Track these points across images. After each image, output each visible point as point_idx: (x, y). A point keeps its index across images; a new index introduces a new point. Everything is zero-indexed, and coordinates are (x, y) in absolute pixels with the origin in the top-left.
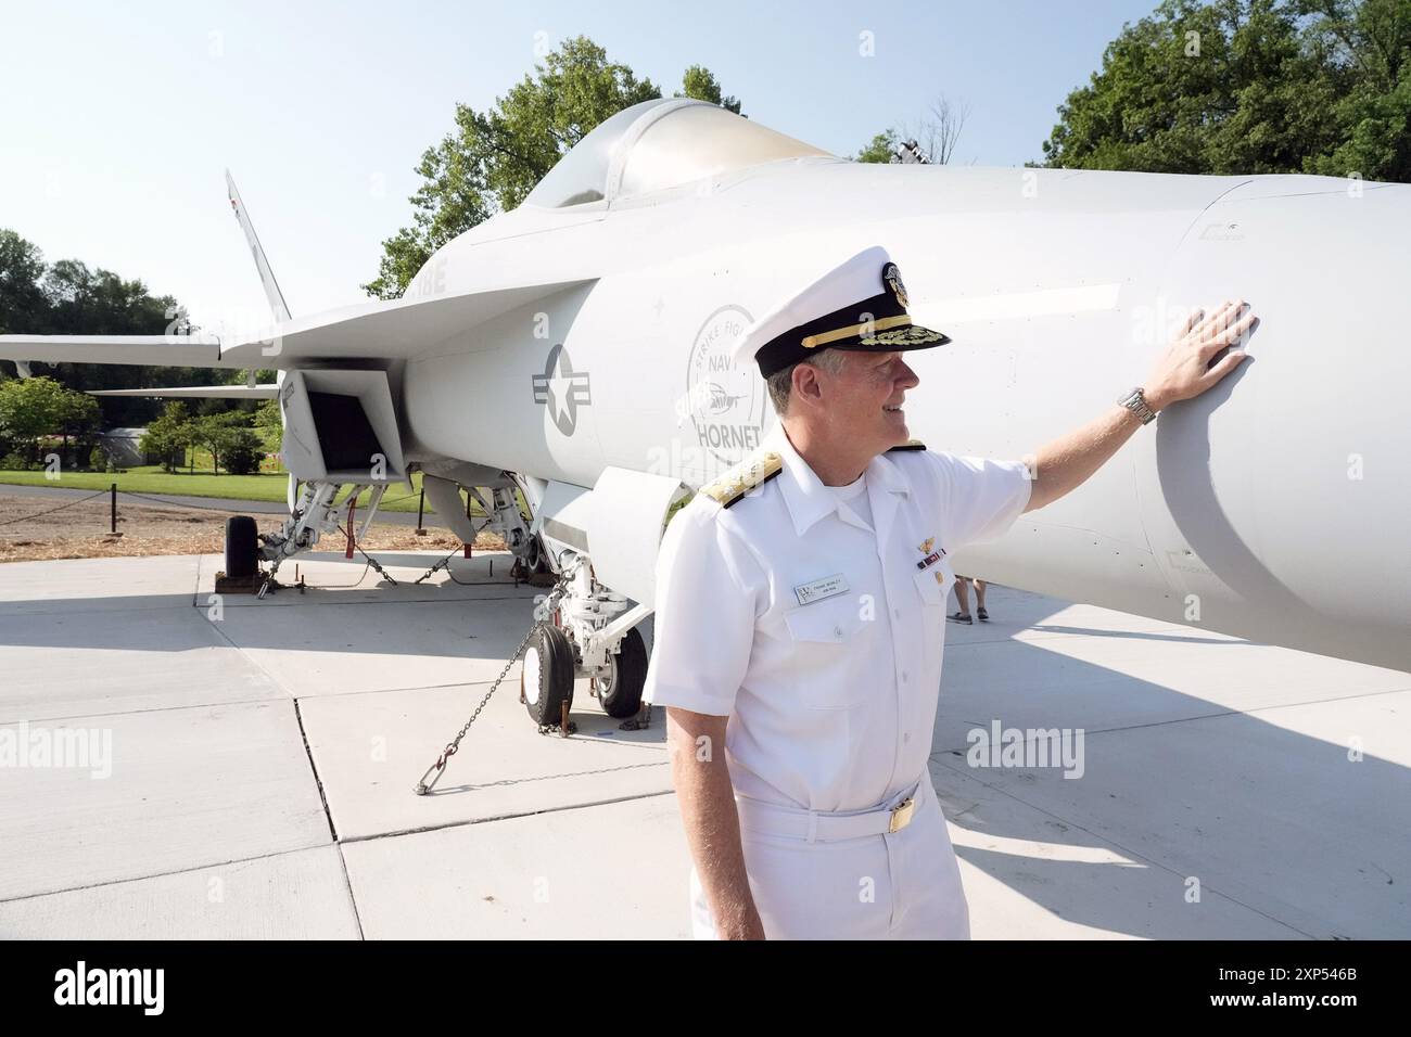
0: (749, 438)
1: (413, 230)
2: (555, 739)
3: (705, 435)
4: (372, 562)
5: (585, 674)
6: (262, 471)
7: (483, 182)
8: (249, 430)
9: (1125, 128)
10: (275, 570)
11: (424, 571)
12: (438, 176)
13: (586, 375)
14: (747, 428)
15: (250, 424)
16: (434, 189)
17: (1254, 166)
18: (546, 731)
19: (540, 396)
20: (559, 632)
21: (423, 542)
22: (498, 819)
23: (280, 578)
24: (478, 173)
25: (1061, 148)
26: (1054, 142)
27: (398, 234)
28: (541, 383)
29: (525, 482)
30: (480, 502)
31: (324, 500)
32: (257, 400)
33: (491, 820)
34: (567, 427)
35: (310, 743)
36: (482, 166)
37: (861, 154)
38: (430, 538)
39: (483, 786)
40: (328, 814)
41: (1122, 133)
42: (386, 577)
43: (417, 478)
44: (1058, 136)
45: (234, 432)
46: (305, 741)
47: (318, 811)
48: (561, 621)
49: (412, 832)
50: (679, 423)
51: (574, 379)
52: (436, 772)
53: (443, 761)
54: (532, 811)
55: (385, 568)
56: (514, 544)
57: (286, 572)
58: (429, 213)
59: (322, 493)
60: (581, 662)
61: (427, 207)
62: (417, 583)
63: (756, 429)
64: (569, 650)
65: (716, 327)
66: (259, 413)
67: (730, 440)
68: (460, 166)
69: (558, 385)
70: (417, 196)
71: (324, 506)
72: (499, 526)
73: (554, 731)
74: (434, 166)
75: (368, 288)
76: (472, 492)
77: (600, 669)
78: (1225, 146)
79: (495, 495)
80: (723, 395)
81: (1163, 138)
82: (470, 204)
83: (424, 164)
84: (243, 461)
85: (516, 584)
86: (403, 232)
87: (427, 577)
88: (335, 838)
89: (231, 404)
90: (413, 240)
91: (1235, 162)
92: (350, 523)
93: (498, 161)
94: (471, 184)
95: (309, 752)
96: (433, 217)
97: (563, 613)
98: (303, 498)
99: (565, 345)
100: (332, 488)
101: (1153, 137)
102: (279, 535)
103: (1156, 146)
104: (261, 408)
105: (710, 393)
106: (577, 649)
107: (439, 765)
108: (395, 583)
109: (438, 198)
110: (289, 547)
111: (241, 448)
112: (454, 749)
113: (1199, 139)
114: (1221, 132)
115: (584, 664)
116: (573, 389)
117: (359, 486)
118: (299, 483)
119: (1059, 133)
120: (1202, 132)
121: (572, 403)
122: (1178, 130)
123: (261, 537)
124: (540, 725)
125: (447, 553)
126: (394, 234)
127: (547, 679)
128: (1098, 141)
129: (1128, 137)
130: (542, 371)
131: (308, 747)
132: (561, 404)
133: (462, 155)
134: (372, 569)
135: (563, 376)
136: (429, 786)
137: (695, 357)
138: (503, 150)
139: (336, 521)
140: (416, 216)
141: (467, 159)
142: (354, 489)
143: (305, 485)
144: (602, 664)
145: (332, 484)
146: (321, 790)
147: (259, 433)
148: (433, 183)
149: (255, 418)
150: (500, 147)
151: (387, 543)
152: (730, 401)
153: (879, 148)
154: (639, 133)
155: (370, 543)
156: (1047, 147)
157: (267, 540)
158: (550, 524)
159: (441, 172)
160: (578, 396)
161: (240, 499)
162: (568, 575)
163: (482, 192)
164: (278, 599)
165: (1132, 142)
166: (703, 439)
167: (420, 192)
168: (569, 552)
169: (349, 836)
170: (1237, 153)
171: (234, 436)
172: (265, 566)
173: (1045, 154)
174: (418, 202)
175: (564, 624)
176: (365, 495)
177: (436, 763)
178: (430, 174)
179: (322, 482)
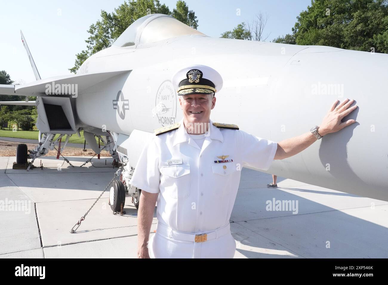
0: (172, 121)
1: (86, 51)
2: (119, 216)
3: (160, 120)
4: (66, 159)
5: (129, 196)
6: (34, 130)
7: (110, 36)
8: (30, 116)
9: (318, 24)
10: (33, 162)
11: (84, 163)
12: (95, 33)
13: (128, 100)
14: (172, 118)
15: (30, 114)
16: (93, 38)
17: (358, 37)
18: (116, 214)
19: (115, 107)
20: (121, 182)
21: (85, 153)
22: (96, 240)
23: (34, 164)
24: (108, 33)
25: (298, 30)
26: (295, 28)
27: (82, 52)
28: (115, 103)
29: (113, 134)
30: (102, 140)
31: (50, 139)
32: (33, 106)
33: (93, 241)
34: (123, 117)
35: (38, 217)
36: (109, 31)
37: (234, 30)
38: (87, 152)
39: (93, 230)
40: (41, 239)
41: (317, 25)
42: (71, 165)
43: (82, 133)
44: (297, 26)
45: (24, 116)
46: (36, 216)
47: (37, 238)
48: (122, 179)
49: (67, 244)
50: (153, 116)
51: (124, 102)
52: (77, 226)
53: (80, 222)
54: (107, 238)
55: (70, 162)
56: (113, 154)
57: (37, 162)
58: (92, 46)
59: (49, 137)
60: (128, 192)
61: (91, 44)
62: (81, 166)
63: (174, 118)
64: (124, 188)
65: (163, 87)
66: (33, 110)
67: (167, 121)
68: (102, 31)
69: (120, 103)
70: (88, 40)
71: (50, 141)
72: (108, 149)
73: (118, 214)
74: (94, 30)
75: (71, 70)
76: (100, 137)
77: (134, 194)
78: (349, 31)
79: (107, 138)
80: (165, 108)
81: (330, 28)
82: (106, 43)
83: (90, 29)
84: (27, 126)
85: (114, 167)
86: (83, 52)
87: (84, 165)
88: (42, 246)
89: (24, 107)
90: (86, 54)
91: (353, 36)
92: (60, 147)
93: (115, 29)
94: (105, 36)
95: (37, 220)
96: (93, 47)
97: (123, 176)
98: (43, 138)
99: (122, 91)
100: (52, 135)
101: (327, 27)
102: (35, 150)
103: (328, 30)
104: (34, 109)
105: (161, 107)
106: (127, 188)
107: (78, 224)
108: (73, 167)
109: (95, 41)
110: (38, 154)
111: (27, 122)
112: (84, 219)
113: (341, 28)
114: (348, 26)
115: (129, 193)
116: (124, 105)
117: (62, 135)
118: (42, 134)
119: (297, 25)
120: (342, 26)
121: (124, 109)
122: (334, 25)
123: (29, 151)
124: (114, 212)
125: (91, 157)
126: (80, 52)
127: (116, 197)
128: (309, 28)
129: (319, 27)
130: (116, 99)
131: (37, 218)
132: (121, 109)
133: (103, 27)
134: (66, 162)
135: (121, 101)
136: (75, 230)
137: (158, 96)
138: (117, 26)
139: (54, 146)
140: (87, 47)
141: (104, 28)
142: (60, 136)
143: (44, 134)
144: (135, 193)
145: (53, 134)
146: (39, 231)
147: (33, 117)
148: (93, 36)
149: (32, 112)
150: (115, 25)
151: (73, 154)
152: (167, 109)
153: (239, 28)
154: (146, 25)
155: (67, 154)
156: (293, 30)
157: (31, 152)
158: (119, 148)
159: (96, 32)
160: (126, 107)
161: (26, 139)
162: (124, 164)
163: (109, 39)
164: (34, 171)
165: (320, 29)
166: (160, 121)
167: (89, 39)
168: (125, 157)
169: (46, 246)
170: (353, 33)
171: (24, 118)
172: (30, 160)
173: (293, 32)
174: (88, 42)
175: (123, 180)
176: (64, 138)
177: (77, 223)
178: (92, 32)
179: (49, 133)
